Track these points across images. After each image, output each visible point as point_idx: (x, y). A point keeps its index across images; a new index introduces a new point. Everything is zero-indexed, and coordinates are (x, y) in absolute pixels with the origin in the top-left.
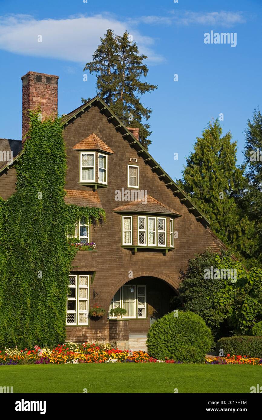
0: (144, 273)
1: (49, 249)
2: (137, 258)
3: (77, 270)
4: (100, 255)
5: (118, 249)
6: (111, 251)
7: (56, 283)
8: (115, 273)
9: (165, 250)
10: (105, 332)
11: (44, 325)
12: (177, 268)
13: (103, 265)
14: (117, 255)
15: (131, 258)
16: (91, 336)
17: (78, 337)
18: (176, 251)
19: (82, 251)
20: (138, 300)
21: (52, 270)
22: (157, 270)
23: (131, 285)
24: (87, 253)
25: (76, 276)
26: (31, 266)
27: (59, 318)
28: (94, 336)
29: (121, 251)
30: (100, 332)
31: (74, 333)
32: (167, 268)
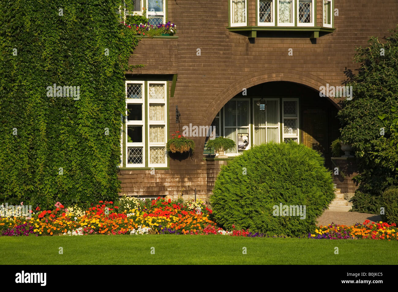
0: (274, 75)
1: (80, 35)
2: (260, 49)
3: (140, 73)
4: (188, 45)
5: (221, 33)
6: (208, 37)
7: (92, 95)
8: (217, 76)
9: (313, 32)
10: (199, 179)
11: (73, 167)
12: (340, 65)
13: (194, 64)
14: (220, 45)
15: (247, 50)
16: (172, 187)
17: (148, 188)
18: (338, 35)
19: (149, 39)
20: (283, 124)
21: (84, 72)
22: (299, 69)
23: (259, 99)
24: (159, 42)
25: (143, 82)
26: (45, 65)
27: (99, 156)
28: (178, 187)
29: (228, 37)
30: (190, 179)
31: (140, 181)
32: (318, 65)
